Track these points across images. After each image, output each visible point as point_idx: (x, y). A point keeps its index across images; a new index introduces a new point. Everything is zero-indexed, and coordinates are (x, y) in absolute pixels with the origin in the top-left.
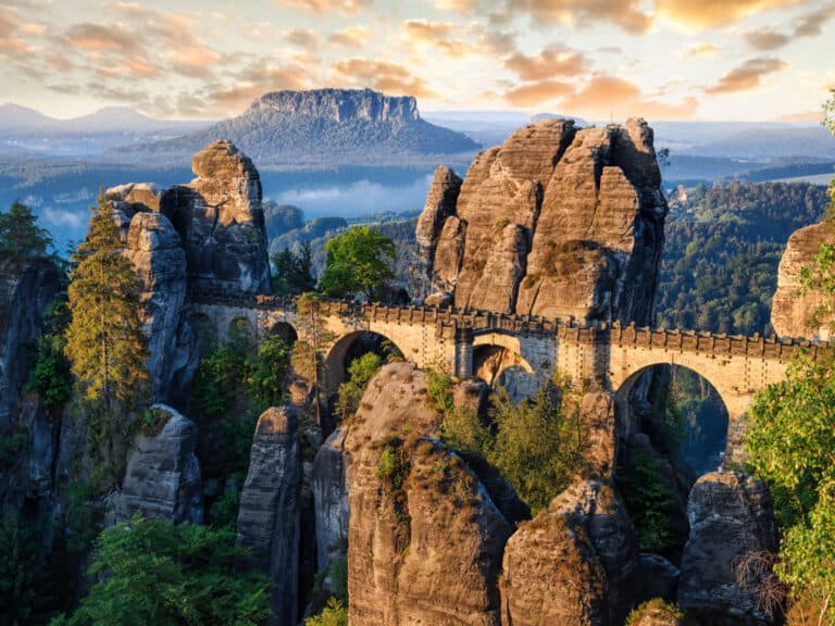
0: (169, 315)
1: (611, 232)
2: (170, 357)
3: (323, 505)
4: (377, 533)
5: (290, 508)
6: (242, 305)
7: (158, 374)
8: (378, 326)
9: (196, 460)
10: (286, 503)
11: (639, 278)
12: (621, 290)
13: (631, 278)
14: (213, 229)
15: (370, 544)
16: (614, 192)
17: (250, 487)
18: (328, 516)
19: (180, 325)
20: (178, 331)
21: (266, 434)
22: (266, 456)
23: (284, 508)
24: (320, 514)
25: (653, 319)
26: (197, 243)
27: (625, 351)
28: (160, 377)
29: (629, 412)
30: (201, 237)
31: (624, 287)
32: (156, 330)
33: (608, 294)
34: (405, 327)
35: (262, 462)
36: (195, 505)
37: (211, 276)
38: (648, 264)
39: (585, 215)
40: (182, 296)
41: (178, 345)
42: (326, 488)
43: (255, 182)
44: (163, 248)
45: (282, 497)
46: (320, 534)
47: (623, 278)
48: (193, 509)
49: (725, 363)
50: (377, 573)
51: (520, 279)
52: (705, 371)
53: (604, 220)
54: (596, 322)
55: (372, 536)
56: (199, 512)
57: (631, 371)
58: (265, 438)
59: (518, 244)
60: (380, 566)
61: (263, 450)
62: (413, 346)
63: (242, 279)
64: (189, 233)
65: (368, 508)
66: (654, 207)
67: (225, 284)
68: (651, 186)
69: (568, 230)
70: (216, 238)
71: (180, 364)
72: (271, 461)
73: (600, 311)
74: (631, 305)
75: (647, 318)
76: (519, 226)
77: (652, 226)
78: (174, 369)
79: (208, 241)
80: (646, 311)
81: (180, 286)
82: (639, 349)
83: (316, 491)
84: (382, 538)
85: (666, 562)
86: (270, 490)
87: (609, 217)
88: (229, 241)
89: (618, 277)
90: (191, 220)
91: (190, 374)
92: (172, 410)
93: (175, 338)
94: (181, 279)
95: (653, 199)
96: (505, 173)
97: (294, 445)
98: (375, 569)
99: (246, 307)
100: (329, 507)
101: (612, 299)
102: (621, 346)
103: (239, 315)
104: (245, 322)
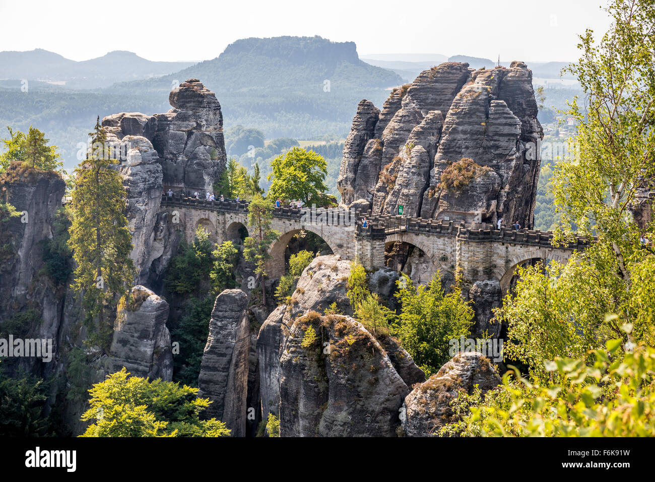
0: (149, 216)
1: (497, 152)
2: (149, 249)
3: (266, 368)
4: (302, 391)
5: (240, 370)
6: (205, 209)
7: (140, 262)
8: (311, 226)
9: (167, 331)
10: (237, 365)
11: (520, 189)
12: (504, 199)
13: (513, 190)
14: (185, 148)
16: (499, 121)
17: (208, 353)
18: (270, 377)
20: (156, 229)
21: (221, 311)
22: (221, 328)
23: (235, 370)
24: (263, 375)
25: (531, 220)
26: (172, 159)
27: (507, 248)
28: (141, 265)
30: (174, 155)
31: (507, 197)
32: (138, 228)
33: (494, 203)
34: (333, 227)
35: (218, 333)
36: (166, 366)
37: (182, 185)
38: (527, 178)
39: (477, 139)
40: (159, 201)
41: (155, 240)
42: (268, 355)
44: (144, 164)
45: (234, 361)
46: (263, 391)
47: (506, 190)
48: (164, 370)
51: (425, 189)
53: (491, 143)
55: (298, 393)
56: (169, 372)
58: (221, 314)
60: (304, 417)
61: (219, 324)
62: (338, 242)
63: (206, 187)
64: (165, 151)
65: (295, 371)
66: (532, 132)
68: (530, 116)
69: (463, 150)
70: (186, 156)
71: (156, 255)
72: (224, 332)
73: (488, 215)
74: (513, 211)
75: (526, 222)
76: (425, 148)
78: (152, 259)
79: (180, 158)
80: (526, 216)
81: (157, 194)
82: (519, 247)
83: (260, 356)
84: (307, 396)
86: (223, 355)
87: (495, 141)
88: (196, 158)
89: (502, 188)
90: (167, 142)
91: (165, 263)
92: (149, 292)
93: (153, 234)
94: (158, 187)
95: (531, 127)
96: (414, 105)
97: (244, 320)
98: (300, 419)
99: (209, 210)
100: (270, 370)
101: (498, 206)
102: (503, 244)
103: (203, 216)
104: (208, 222)
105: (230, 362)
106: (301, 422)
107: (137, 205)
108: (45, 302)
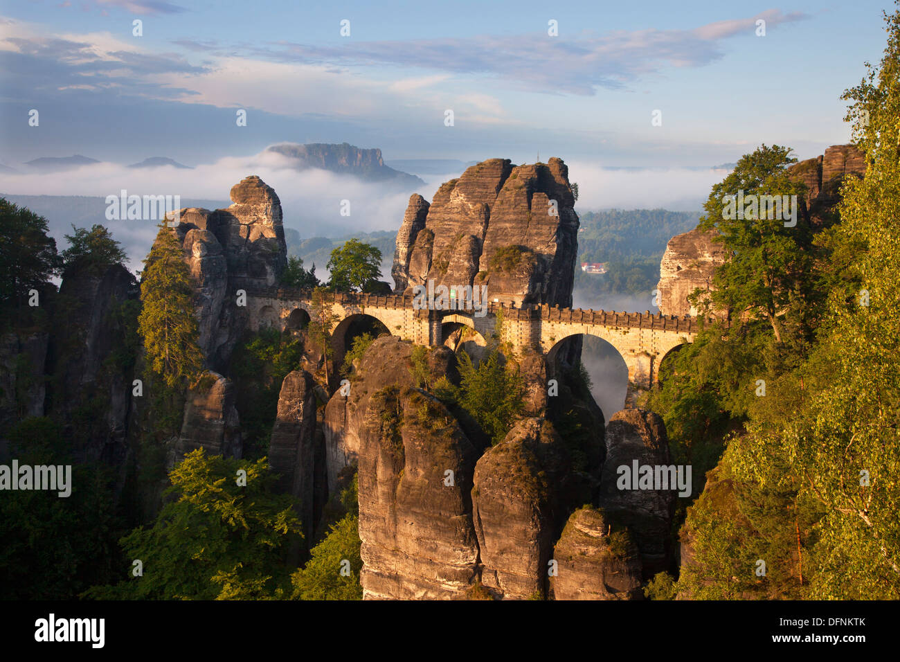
0: (215, 305)
1: (540, 239)
2: (215, 335)
3: (332, 443)
4: (380, 459)
5: (306, 446)
6: (268, 296)
7: (207, 348)
8: (370, 311)
9: (236, 412)
10: (304, 441)
11: (560, 273)
12: (547, 282)
13: (555, 273)
14: (245, 244)
15: (375, 467)
16: (541, 211)
17: (278, 430)
18: (336, 451)
19: (223, 312)
20: (221, 317)
21: (289, 391)
22: (290, 407)
23: (303, 446)
24: (330, 449)
25: (570, 303)
26: (234, 251)
27: (553, 325)
28: (208, 350)
29: (556, 369)
30: (237, 247)
31: (550, 279)
32: (204, 316)
33: (539, 284)
34: (391, 311)
35: (287, 411)
36: (236, 445)
37: (245, 275)
38: (566, 263)
39: (521, 228)
40: (224, 290)
41: (221, 325)
42: (334, 430)
43: (278, 206)
44: (210, 255)
45: (302, 437)
46: (330, 464)
47: (549, 273)
48: (234, 449)
49: (625, 333)
50: (380, 489)
51: (474, 274)
52: (611, 339)
53: (535, 231)
54: (530, 304)
55: (376, 462)
56: (239, 450)
57: (557, 340)
58: (288, 393)
59: (473, 250)
60: (382, 483)
61: (287, 403)
62: (397, 324)
63: (268, 277)
64: (228, 244)
65: (373, 441)
66: (570, 221)
67: (256, 282)
68: (567, 206)
69: (509, 238)
70: (249, 248)
71: (223, 340)
72: (293, 411)
73: (533, 297)
74: (555, 292)
75: (567, 302)
76: (473, 236)
77: (569, 235)
78: (218, 345)
79: (243, 250)
80: (566, 297)
81: (223, 283)
82: (563, 324)
83: (327, 432)
84: (384, 463)
85: (590, 477)
87: (538, 229)
88: (258, 250)
89: (545, 272)
90: (230, 235)
91: (229, 348)
92: (217, 375)
93: (219, 322)
94: (223, 278)
95: (569, 216)
96: (462, 198)
97: (310, 399)
98: (378, 486)
99: (272, 298)
100: (337, 444)
101: (542, 288)
102: (549, 322)
103: (267, 304)
104: (270, 309)
105: (298, 437)
106: (379, 488)
107: (204, 294)
108: (113, 389)
